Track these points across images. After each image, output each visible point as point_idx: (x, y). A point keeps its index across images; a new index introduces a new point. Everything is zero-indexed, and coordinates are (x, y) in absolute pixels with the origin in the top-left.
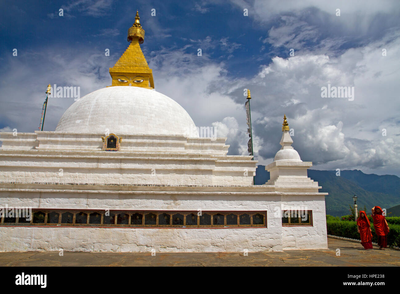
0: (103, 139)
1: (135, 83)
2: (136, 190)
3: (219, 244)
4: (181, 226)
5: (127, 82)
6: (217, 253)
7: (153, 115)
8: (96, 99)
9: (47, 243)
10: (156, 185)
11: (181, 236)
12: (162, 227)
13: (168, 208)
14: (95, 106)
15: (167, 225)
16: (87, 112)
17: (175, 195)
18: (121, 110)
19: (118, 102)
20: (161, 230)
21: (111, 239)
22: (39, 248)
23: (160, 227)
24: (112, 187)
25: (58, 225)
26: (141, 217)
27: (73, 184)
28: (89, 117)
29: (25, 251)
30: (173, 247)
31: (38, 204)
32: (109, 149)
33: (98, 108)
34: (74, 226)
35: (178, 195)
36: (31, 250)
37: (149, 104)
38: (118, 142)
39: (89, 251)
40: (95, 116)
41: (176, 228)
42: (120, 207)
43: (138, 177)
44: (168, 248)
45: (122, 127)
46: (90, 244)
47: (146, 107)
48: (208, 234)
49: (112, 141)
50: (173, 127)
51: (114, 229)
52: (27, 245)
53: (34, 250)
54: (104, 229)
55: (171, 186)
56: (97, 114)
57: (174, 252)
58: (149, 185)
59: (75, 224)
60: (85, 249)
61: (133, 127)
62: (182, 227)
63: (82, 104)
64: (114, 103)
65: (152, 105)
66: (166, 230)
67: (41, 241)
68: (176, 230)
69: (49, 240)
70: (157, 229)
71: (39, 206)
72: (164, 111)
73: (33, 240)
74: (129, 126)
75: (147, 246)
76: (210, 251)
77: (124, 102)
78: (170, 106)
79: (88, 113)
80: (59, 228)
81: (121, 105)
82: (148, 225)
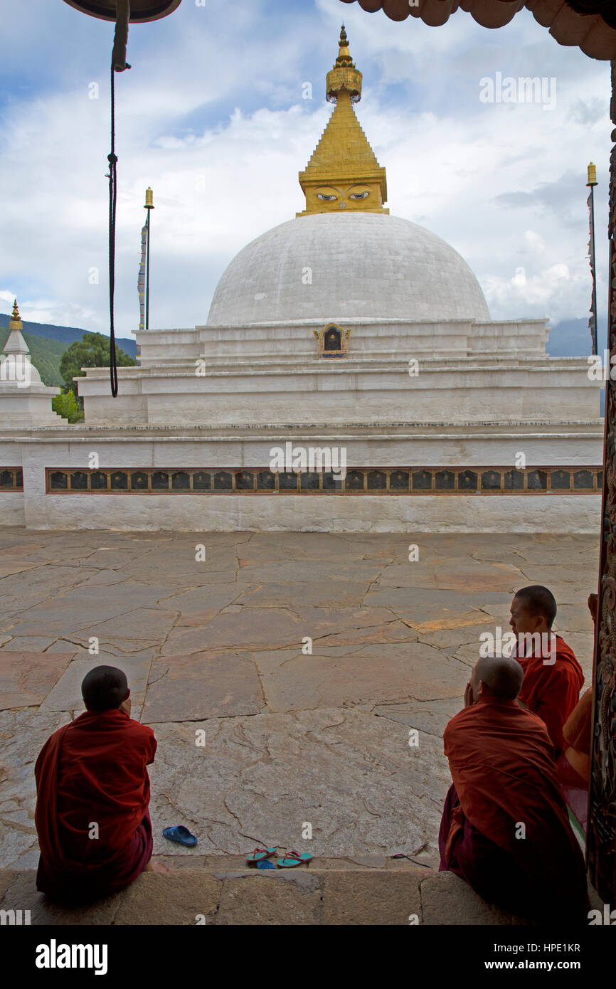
0: (316, 333)
1: (352, 200)
2: (396, 432)
3: (537, 520)
4: (473, 491)
5: (337, 199)
6: (534, 534)
7: (400, 276)
8: (287, 249)
9: (260, 519)
10: (429, 425)
11: (473, 507)
12: (441, 492)
13: (450, 461)
14: (287, 265)
15: (450, 490)
16: (275, 278)
17: (463, 440)
18: (340, 270)
19: (332, 254)
20: (440, 498)
21: (361, 513)
22: (250, 527)
23: (437, 494)
24: (354, 428)
25: (274, 492)
26: (407, 477)
27: (291, 427)
28: (280, 287)
29: (231, 530)
30: (460, 524)
31: (240, 460)
32: (329, 352)
33: (295, 268)
34: (299, 492)
35: (467, 440)
36: (239, 529)
37: (390, 254)
38: (343, 338)
39: (327, 531)
40: (291, 286)
41: (465, 493)
42: (371, 462)
43: (388, 404)
44: (452, 526)
45: (344, 305)
46: (327, 520)
47: (385, 259)
48: (518, 503)
49: (333, 337)
50: (439, 296)
51: (363, 497)
52: (232, 522)
53: (244, 529)
54: (348, 497)
55: (454, 425)
56: (293, 281)
57: (462, 532)
58: (418, 425)
59: (301, 490)
60: (321, 528)
61: (364, 303)
62: (475, 492)
63: (260, 260)
64: (325, 257)
65: (397, 253)
66: (449, 497)
67: (252, 517)
68: (464, 498)
69: (265, 514)
70: (434, 497)
71: (243, 464)
72: (419, 264)
73: (240, 514)
74: (356, 302)
75: (417, 522)
76: (523, 531)
77: (342, 253)
78: (429, 252)
79: (276, 280)
80: (277, 496)
81: (337, 260)
82: (418, 490)
